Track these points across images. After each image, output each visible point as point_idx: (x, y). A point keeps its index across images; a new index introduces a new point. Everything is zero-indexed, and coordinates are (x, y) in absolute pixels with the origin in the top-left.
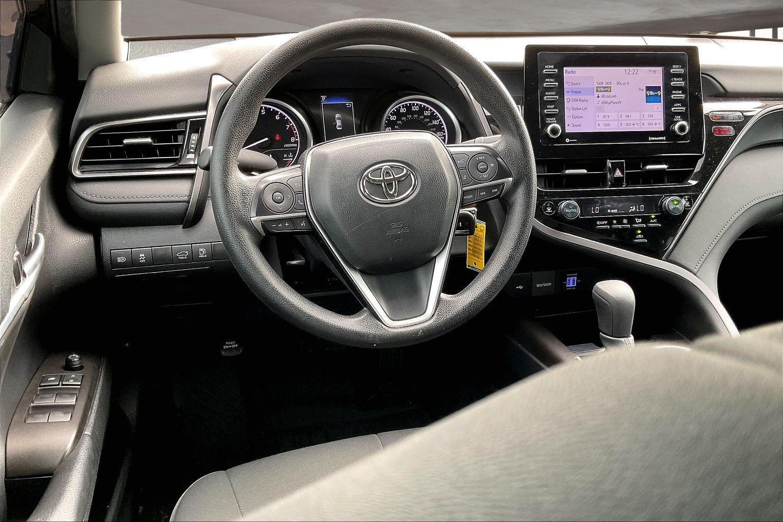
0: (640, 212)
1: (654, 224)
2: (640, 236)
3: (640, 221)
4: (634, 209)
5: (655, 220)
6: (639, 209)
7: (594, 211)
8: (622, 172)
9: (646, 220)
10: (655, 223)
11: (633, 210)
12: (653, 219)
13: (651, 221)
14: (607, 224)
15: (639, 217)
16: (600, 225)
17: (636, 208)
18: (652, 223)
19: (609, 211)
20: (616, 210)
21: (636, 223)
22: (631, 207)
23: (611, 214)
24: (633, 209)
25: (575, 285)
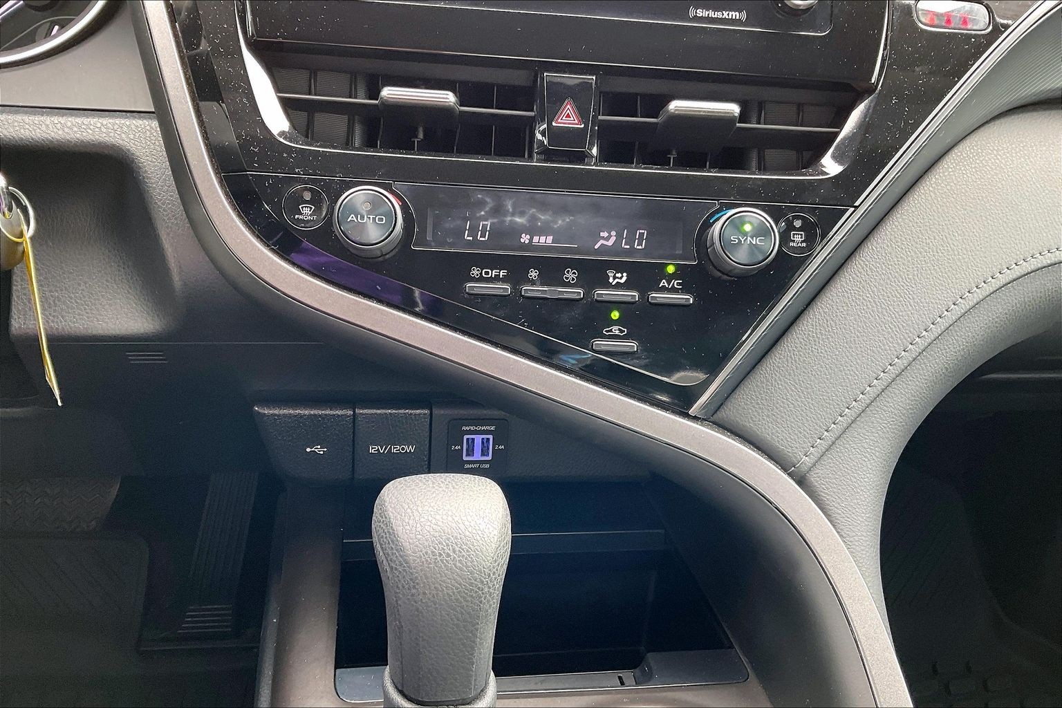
0: (632, 251)
1: (670, 295)
2: (615, 330)
3: (623, 281)
4: (613, 239)
5: (675, 283)
6: (630, 241)
7: (473, 231)
8: (583, 113)
9: (644, 276)
10: (673, 290)
11: (610, 243)
12: (670, 278)
13: (664, 283)
14: (504, 280)
15: (619, 267)
16: (481, 279)
17: (619, 236)
18: (664, 289)
19: (525, 239)
20: (550, 239)
21: (608, 285)
22: (605, 234)
23: (530, 246)
24: (607, 239)
25: (490, 458)
